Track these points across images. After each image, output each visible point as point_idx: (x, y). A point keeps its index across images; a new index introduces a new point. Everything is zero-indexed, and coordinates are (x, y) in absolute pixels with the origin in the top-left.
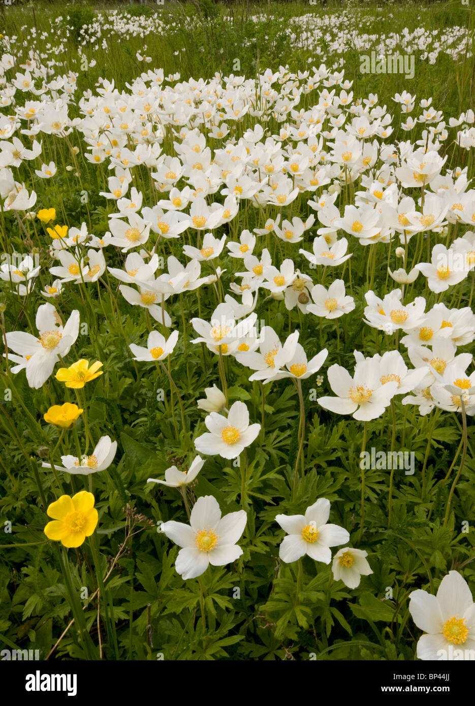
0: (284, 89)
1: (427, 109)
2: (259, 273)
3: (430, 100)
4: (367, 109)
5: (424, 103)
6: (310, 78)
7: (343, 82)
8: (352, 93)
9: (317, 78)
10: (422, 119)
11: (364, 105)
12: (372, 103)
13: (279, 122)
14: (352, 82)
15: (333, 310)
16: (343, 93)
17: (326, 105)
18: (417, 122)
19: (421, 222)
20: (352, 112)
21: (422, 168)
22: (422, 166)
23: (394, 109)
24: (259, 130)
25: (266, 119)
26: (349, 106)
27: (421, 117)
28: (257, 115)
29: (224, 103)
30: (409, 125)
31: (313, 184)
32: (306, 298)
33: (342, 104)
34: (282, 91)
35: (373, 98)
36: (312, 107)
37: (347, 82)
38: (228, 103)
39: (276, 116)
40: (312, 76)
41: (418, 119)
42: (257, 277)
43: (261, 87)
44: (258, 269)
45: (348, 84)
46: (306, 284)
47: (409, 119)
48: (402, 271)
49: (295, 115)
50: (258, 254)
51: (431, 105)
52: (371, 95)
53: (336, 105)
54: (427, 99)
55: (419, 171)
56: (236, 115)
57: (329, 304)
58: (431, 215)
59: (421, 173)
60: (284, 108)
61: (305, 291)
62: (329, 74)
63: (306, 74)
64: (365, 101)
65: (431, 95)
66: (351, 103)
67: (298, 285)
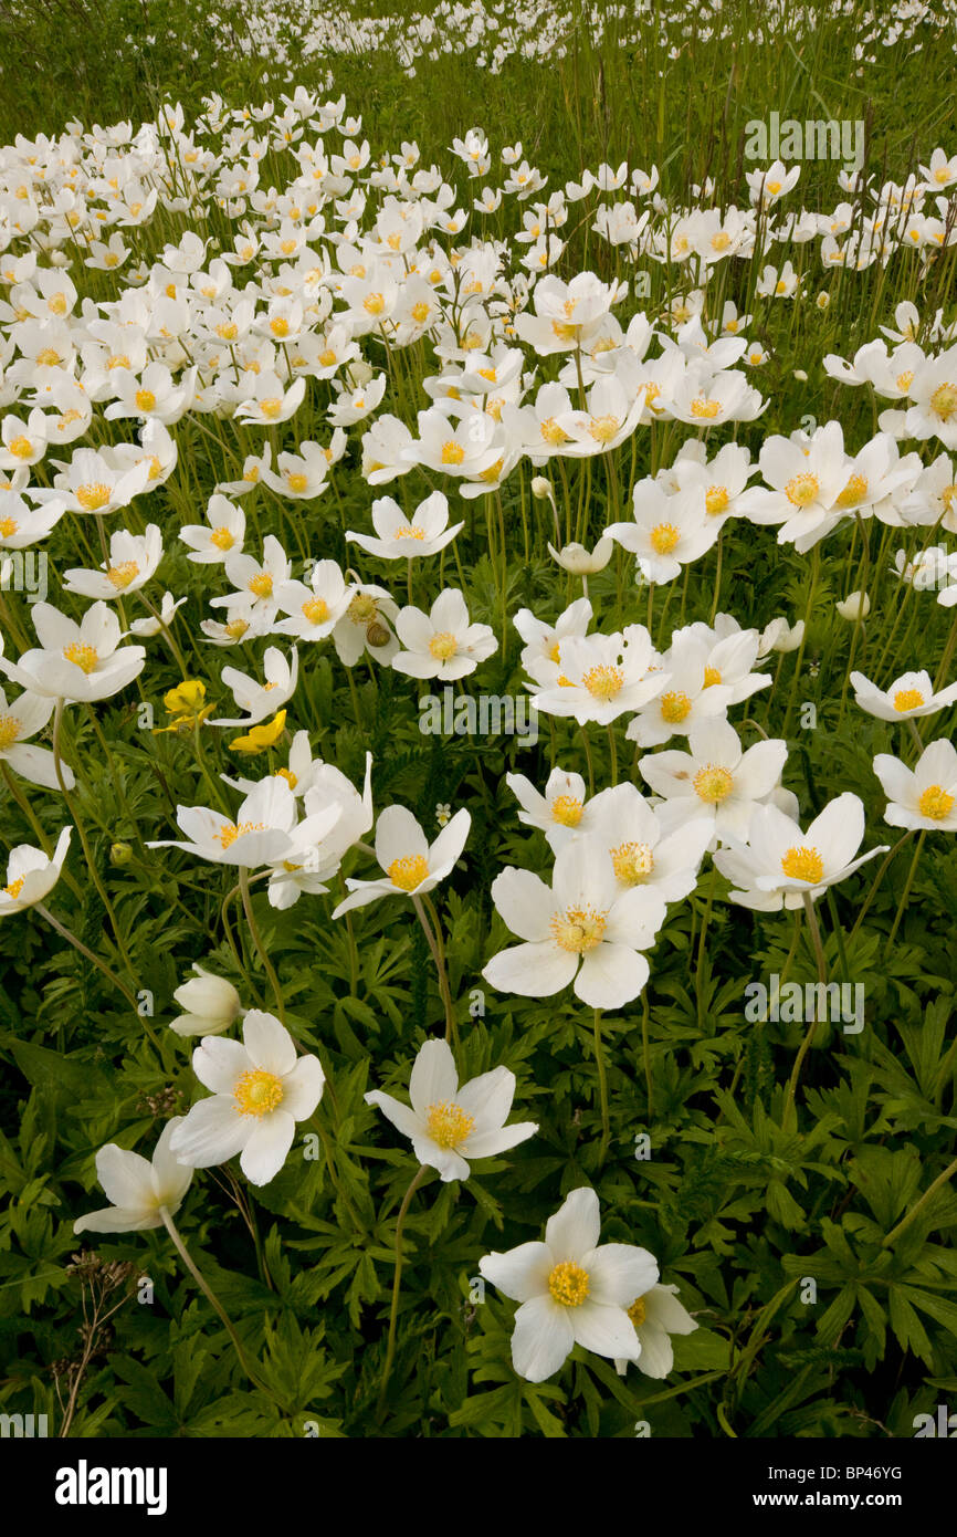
0: (228, 146)
1: (516, 166)
2: (266, 593)
3: (519, 146)
4: (402, 174)
5: (511, 154)
6: (277, 117)
7: (343, 123)
8: (366, 145)
9: (291, 117)
10: (511, 186)
11: (396, 168)
12: (411, 160)
13: (232, 217)
14: (360, 118)
15: (450, 659)
16: (349, 146)
17: (319, 175)
18: (503, 195)
19: (592, 433)
20: (376, 185)
21: (568, 312)
22: (568, 308)
23: (455, 171)
24: (193, 244)
25: (201, 213)
26: (367, 172)
27: (507, 183)
28: (181, 208)
29: (100, 188)
30: (489, 202)
31: (326, 363)
32: (382, 634)
33: (352, 170)
34: (224, 149)
35: (411, 151)
36: (292, 180)
37: (350, 120)
38: (111, 189)
39: (223, 204)
40: (281, 115)
41: (503, 188)
42: (262, 603)
43: (176, 147)
44: (260, 584)
45: (354, 126)
46: (379, 605)
47: (487, 192)
48: (574, 547)
49: (260, 201)
50: (254, 546)
51: (522, 158)
52: (405, 145)
53: (339, 172)
54: (513, 147)
55: (563, 317)
56: (135, 215)
57: (439, 646)
58: (609, 417)
59: (570, 323)
60: (236, 186)
61: (380, 619)
62: (317, 108)
63: (268, 109)
64: (396, 158)
65: (520, 136)
66: (370, 163)
67: (362, 608)
